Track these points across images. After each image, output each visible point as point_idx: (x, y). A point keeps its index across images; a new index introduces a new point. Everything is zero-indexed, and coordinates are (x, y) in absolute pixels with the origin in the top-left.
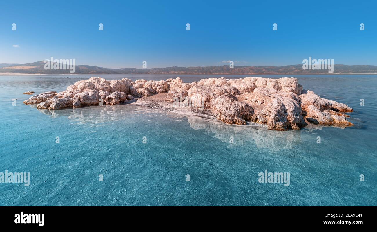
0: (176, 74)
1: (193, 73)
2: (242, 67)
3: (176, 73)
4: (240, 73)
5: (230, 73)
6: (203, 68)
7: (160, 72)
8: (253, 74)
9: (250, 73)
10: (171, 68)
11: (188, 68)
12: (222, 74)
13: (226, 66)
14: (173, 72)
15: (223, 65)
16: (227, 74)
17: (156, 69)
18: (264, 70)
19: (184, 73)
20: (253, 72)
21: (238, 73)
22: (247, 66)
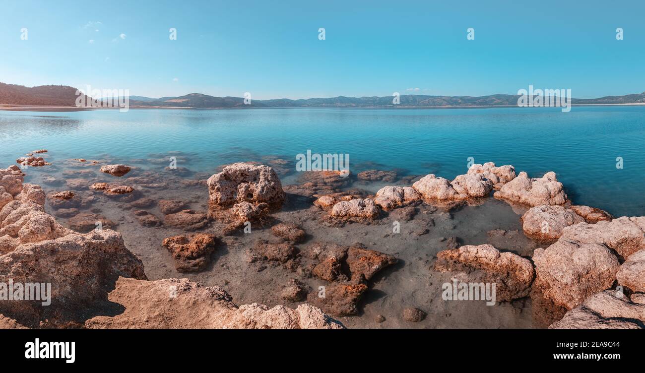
0: (343, 107)
1: (368, 106)
2: (433, 97)
3: (343, 105)
4: (431, 106)
5: (418, 105)
6: (381, 99)
7: (319, 104)
8: (447, 106)
9: (443, 105)
10: (335, 98)
11: (359, 99)
12: (407, 107)
13: (412, 95)
14: (339, 104)
15: (408, 94)
16: (414, 107)
17: (315, 99)
18: (460, 101)
19: (354, 105)
20: (447, 104)
21: (427, 105)
22: (439, 96)
